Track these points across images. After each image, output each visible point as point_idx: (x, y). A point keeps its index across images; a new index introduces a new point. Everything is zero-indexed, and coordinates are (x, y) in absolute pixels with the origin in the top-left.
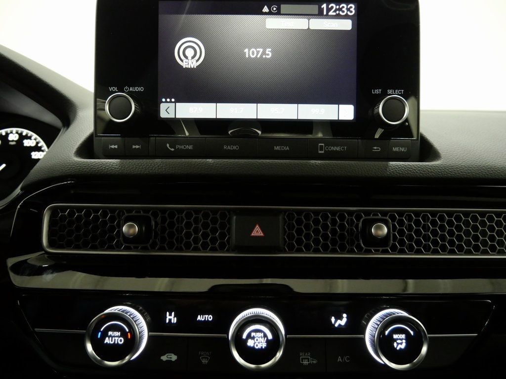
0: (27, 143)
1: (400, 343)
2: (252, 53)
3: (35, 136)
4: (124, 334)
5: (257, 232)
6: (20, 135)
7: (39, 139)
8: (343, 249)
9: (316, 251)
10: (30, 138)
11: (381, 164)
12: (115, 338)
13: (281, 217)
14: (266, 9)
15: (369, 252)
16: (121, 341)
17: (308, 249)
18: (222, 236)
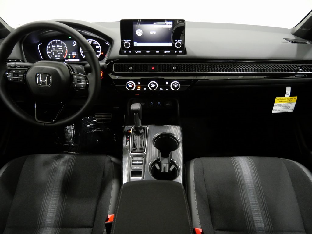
0: (94, 43)
1: (176, 87)
2: (152, 33)
3: (96, 41)
4: (132, 86)
5: (153, 68)
6: (92, 41)
7: (97, 42)
8: (169, 71)
9: (164, 72)
10: (95, 42)
11: (175, 56)
12: (130, 86)
13: (157, 66)
14: (154, 23)
15: (174, 72)
16: (132, 87)
17: (162, 71)
18: (147, 69)
